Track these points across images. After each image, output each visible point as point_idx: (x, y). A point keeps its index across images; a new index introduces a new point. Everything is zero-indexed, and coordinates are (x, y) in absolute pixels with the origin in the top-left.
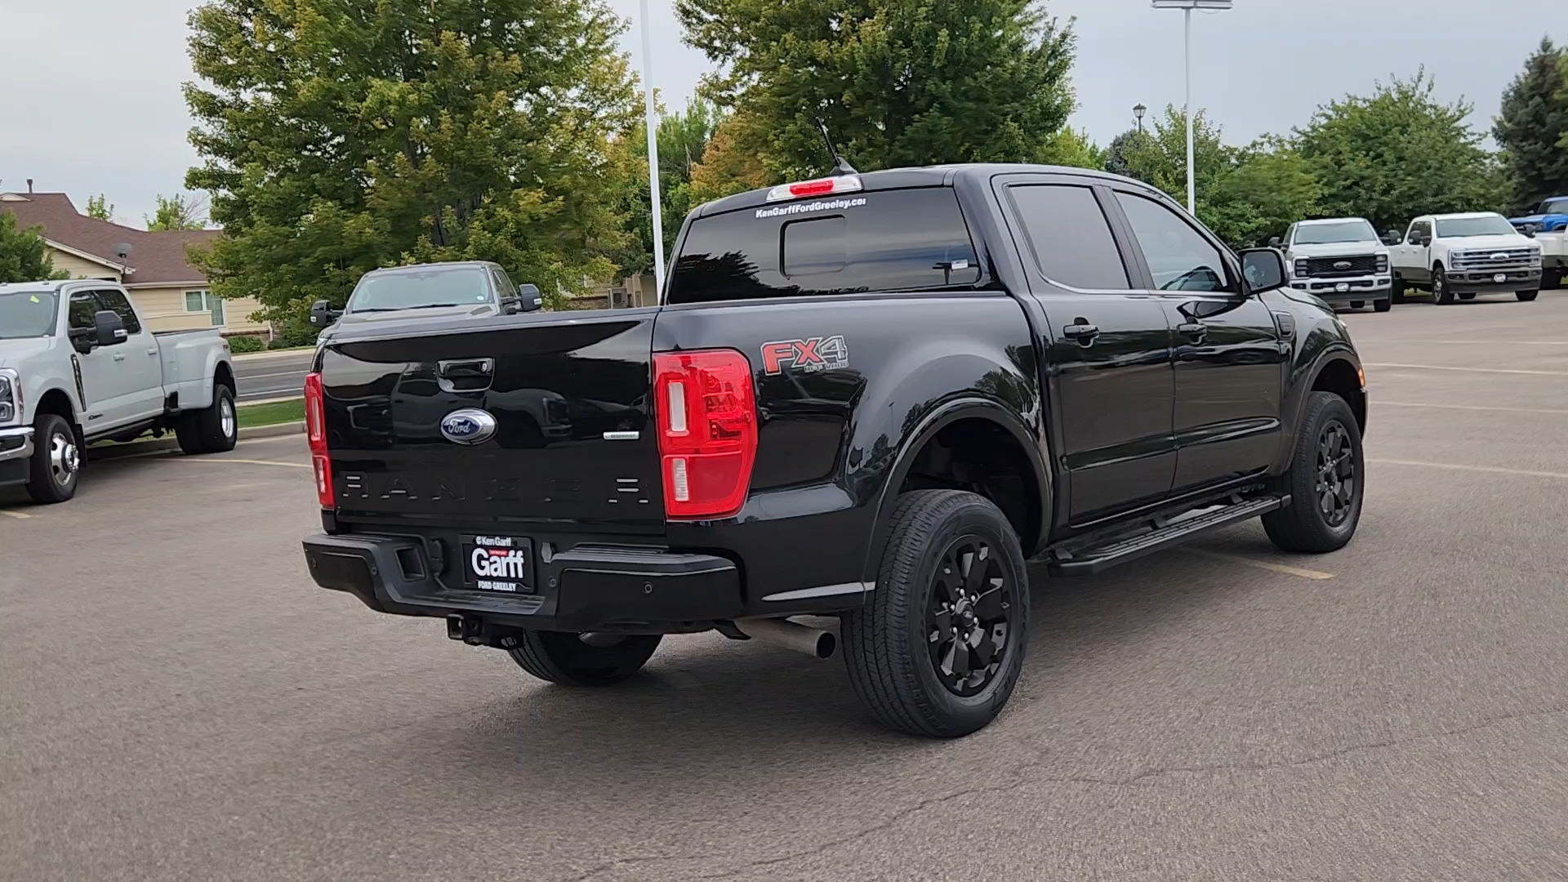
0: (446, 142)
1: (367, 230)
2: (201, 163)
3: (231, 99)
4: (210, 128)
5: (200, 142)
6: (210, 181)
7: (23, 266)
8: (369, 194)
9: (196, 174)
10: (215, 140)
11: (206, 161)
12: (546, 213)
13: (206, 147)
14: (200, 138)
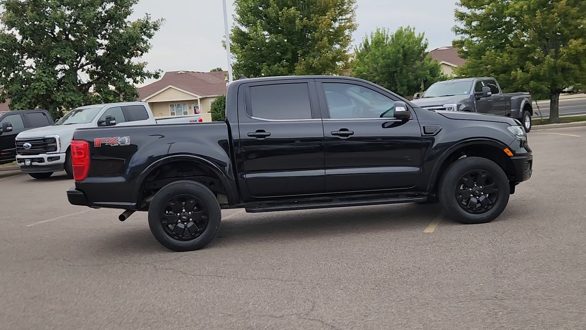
0: (539, 23)
1: (506, 60)
2: (458, 38)
3: (470, 14)
4: (462, 25)
5: (457, 31)
6: (459, 44)
7: (430, 74)
8: (508, 46)
9: (456, 42)
10: (462, 30)
11: (461, 37)
12: (583, 49)
13: (458, 33)
14: (457, 29)
